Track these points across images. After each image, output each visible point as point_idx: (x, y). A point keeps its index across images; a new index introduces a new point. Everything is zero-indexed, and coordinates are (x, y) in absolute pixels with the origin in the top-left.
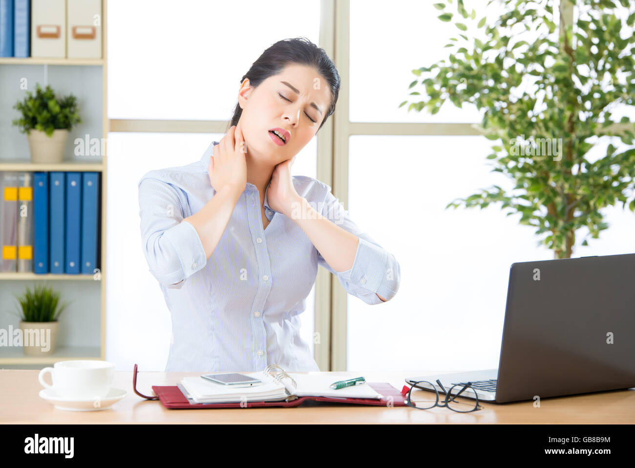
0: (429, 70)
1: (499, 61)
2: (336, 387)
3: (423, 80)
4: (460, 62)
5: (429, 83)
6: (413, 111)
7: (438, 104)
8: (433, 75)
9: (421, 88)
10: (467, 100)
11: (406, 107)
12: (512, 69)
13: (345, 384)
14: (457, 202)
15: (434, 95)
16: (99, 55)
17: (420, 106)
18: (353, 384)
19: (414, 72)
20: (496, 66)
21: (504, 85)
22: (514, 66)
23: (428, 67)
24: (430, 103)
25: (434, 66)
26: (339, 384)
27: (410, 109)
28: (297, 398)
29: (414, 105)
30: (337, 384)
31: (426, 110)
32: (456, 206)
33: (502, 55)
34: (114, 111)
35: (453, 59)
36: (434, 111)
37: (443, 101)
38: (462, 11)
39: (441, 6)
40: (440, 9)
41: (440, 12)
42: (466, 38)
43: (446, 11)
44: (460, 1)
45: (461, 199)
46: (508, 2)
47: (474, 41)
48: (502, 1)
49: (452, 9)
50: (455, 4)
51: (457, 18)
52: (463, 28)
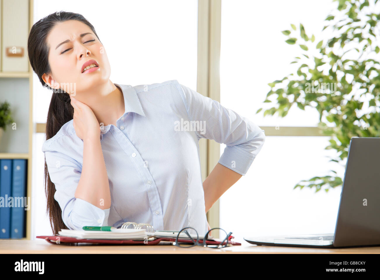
0: (280, 82)
1: (333, 74)
3: (276, 90)
4: (304, 75)
5: (279, 92)
6: (268, 116)
7: (285, 109)
8: (284, 86)
9: (274, 98)
10: (308, 105)
11: (262, 113)
14: (302, 184)
15: (283, 102)
17: (273, 111)
19: (270, 84)
20: (331, 78)
21: (338, 93)
22: (344, 77)
23: (280, 79)
24: (279, 109)
25: (285, 78)
27: (265, 115)
29: (268, 111)
31: (277, 114)
32: (302, 187)
33: (334, 69)
36: (284, 114)
37: (290, 105)
38: (304, 36)
39: (287, 32)
40: (286, 35)
41: (287, 38)
42: (307, 57)
43: (292, 36)
44: (302, 28)
45: (305, 181)
46: (340, 28)
47: (314, 59)
48: (335, 26)
49: (296, 34)
50: (298, 31)
51: (300, 41)
52: (305, 48)
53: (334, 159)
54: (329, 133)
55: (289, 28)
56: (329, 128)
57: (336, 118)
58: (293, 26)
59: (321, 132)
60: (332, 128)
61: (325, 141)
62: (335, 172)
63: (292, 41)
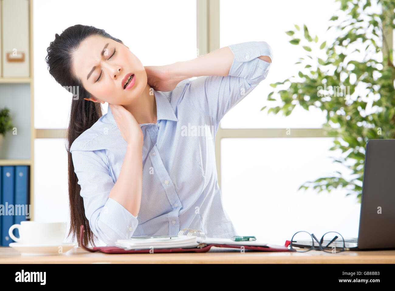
1: (337, 74)
2: (235, 240)
3: (278, 91)
4: (306, 77)
5: (283, 93)
6: (272, 114)
7: (290, 108)
8: (286, 86)
9: (277, 96)
10: (313, 104)
11: (266, 110)
12: (347, 80)
13: (242, 239)
14: (307, 185)
15: (288, 101)
16: (27, 74)
17: (277, 110)
18: (247, 239)
19: (271, 85)
20: (335, 78)
22: (348, 78)
23: (282, 81)
24: (284, 107)
25: (287, 80)
26: (237, 238)
27: (269, 112)
28: (206, 245)
29: (272, 109)
30: (236, 237)
31: (281, 113)
32: (306, 188)
33: (339, 70)
34: (39, 123)
35: (301, 75)
36: (288, 113)
37: (294, 106)
38: (308, 37)
39: (291, 33)
40: (290, 35)
41: (291, 38)
42: (311, 58)
43: (295, 36)
44: (306, 29)
45: (310, 182)
46: (343, 28)
47: (317, 59)
48: (338, 27)
49: (299, 35)
50: (302, 31)
51: (304, 42)
52: (309, 49)
53: (338, 160)
54: (333, 134)
55: (293, 29)
56: (333, 129)
57: (340, 119)
58: (297, 27)
59: (325, 133)
60: (336, 129)
61: (329, 142)
62: (340, 173)
63: (296, 42)
